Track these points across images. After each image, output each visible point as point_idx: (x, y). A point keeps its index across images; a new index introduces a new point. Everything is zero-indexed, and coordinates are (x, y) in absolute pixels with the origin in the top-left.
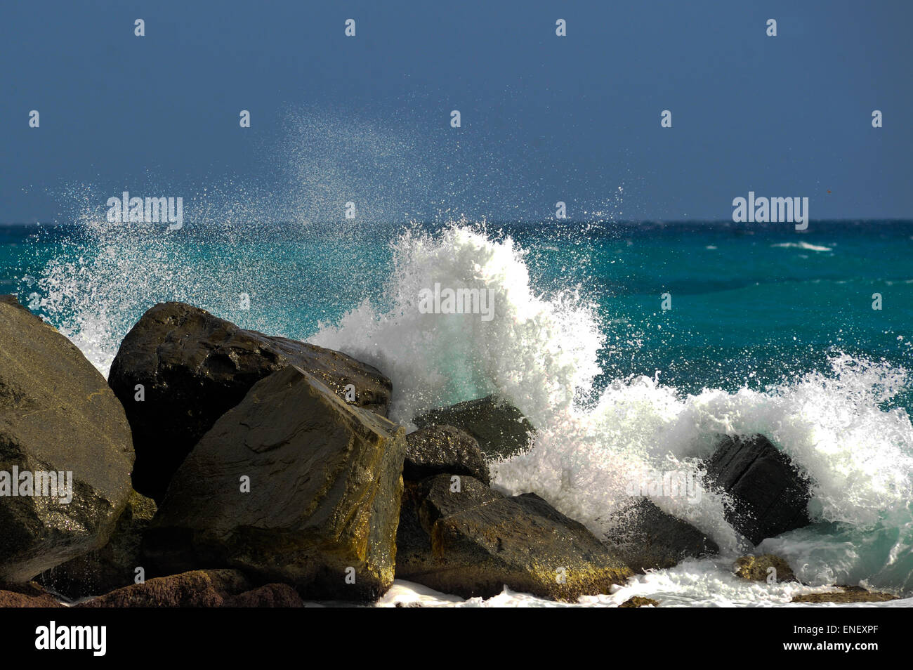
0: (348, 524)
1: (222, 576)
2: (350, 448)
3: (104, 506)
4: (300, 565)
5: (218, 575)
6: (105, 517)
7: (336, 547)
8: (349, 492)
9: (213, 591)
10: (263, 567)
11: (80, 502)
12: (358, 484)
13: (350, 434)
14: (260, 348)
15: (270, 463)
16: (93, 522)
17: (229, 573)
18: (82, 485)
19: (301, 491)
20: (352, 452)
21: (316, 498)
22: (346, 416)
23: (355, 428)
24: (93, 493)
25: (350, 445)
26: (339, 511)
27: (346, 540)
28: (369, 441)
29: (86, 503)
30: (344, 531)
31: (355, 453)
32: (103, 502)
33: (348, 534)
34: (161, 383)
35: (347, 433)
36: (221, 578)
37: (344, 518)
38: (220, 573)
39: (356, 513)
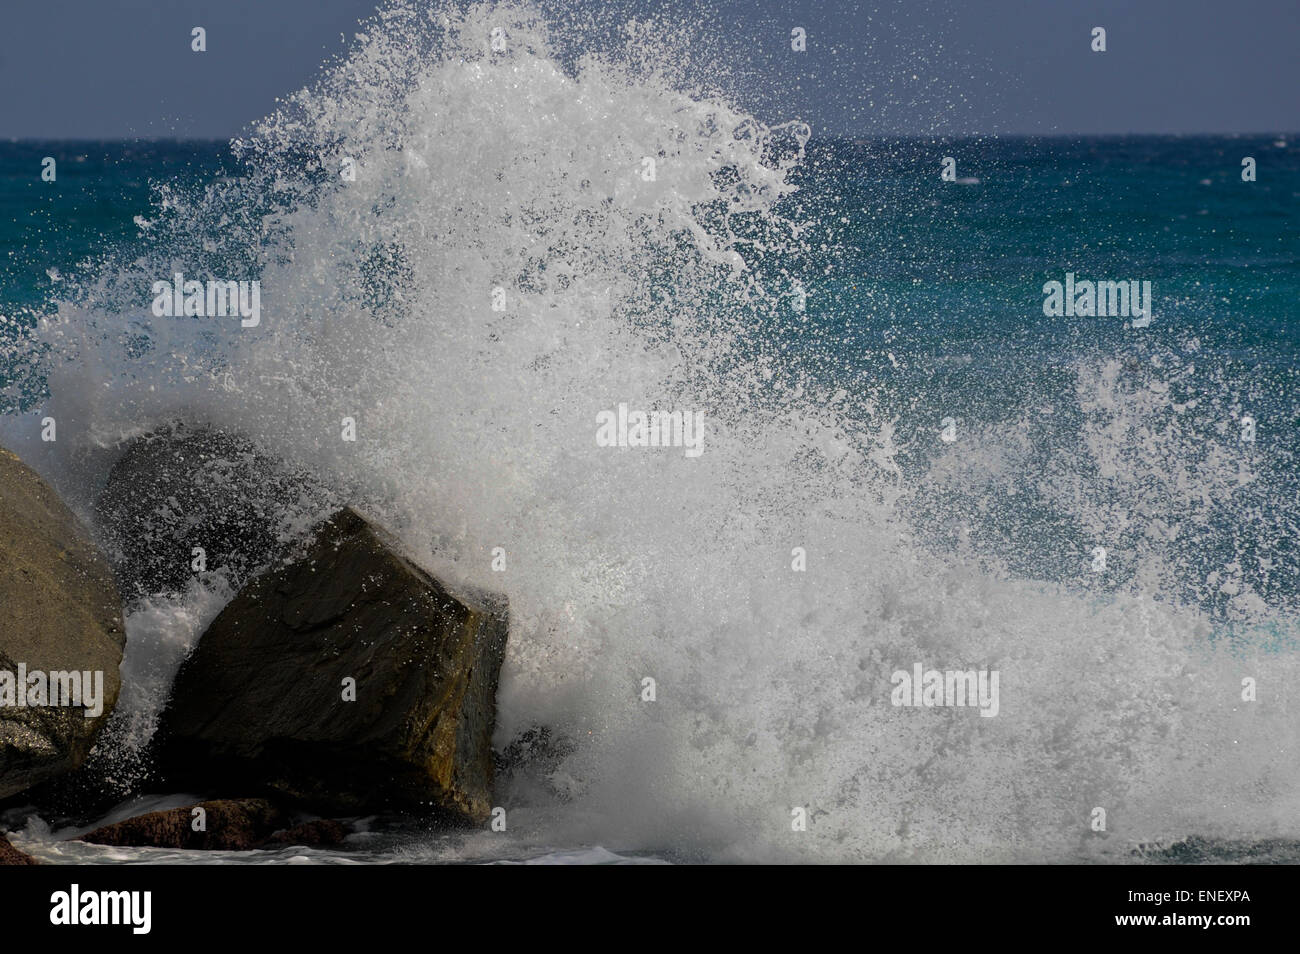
0: (426, 736)
1: (248, 808)
3: (81, 712)
5: (243, 808)
6: (80, 728)
7: (408, 768)
8: (427, 691)
12: (439, 679)
15: (317, 648)
16: (64, 735)
17: (259, 805)
20: (432, 633)
21: (381, 699)
25: (428, 623)
26: (412, 718)
27: (422, 759)
28: (455, 618)
30: (420, 747)
31: (435, 634)
33: (424, 748)
36: (247, 811)
37: (420, 726)
38: (245, 804)
39: (436, 719)
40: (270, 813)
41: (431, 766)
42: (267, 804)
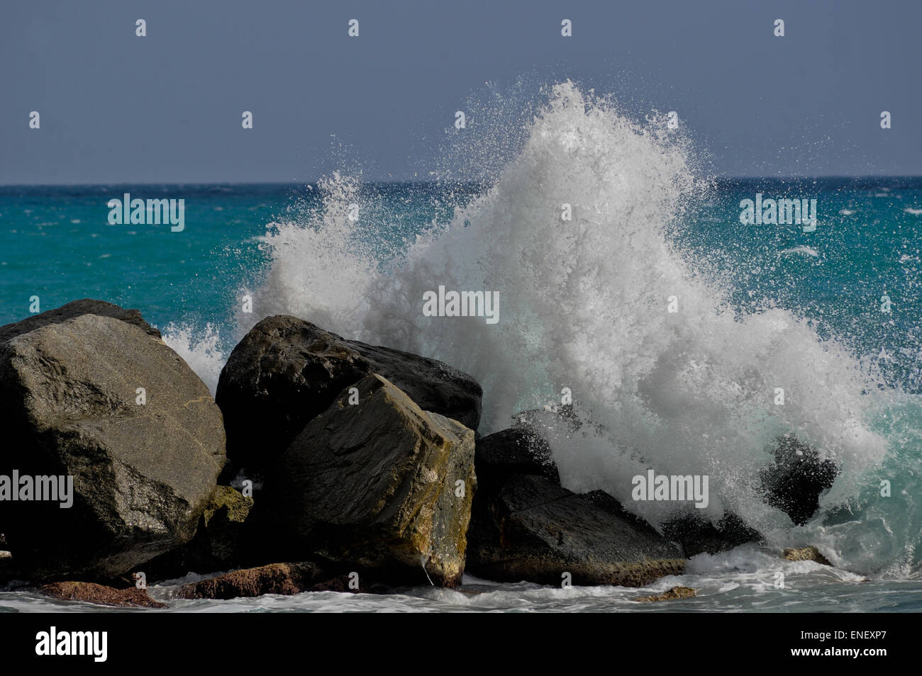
0: (412, 521)
1: (301, 568)
2: (417, 450)
3: (183, 505)
4: (371, 558)
5: (298, 568)
6: (183, 516)
7: (400, 541)
8: (414, 492)
9: (290, 582)
10: (339, 560)
11: (161, 502)
12: (422, 484)
13: (418, 438)
14: (353, 358)
15: (348, 464)
16: (172, 520)
17: (309, 566)
18: (163, 486)
19: (372, 490)
20: (419, 454)
21: (384, 497)
22: (417, 421)
23: (423, 432)
24: (172, 493)
25: (416, 448)
26: (403, 509)
27: (409, 535)
28: (435, 445)
29: (166, 503)
30: (408, 528)
31: (421, 455)
32: (182, 502)
33: (411, 530)
34: (262, 390)
35: (415, 437)
36: (300, 570)
37: (407, 515)
38: (299, 565)
39: (419, 510)
40: (316, 571)
41: (414, 539)
42: (314, 565)
